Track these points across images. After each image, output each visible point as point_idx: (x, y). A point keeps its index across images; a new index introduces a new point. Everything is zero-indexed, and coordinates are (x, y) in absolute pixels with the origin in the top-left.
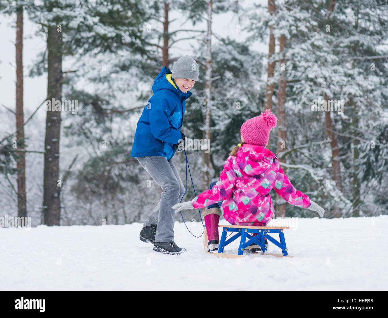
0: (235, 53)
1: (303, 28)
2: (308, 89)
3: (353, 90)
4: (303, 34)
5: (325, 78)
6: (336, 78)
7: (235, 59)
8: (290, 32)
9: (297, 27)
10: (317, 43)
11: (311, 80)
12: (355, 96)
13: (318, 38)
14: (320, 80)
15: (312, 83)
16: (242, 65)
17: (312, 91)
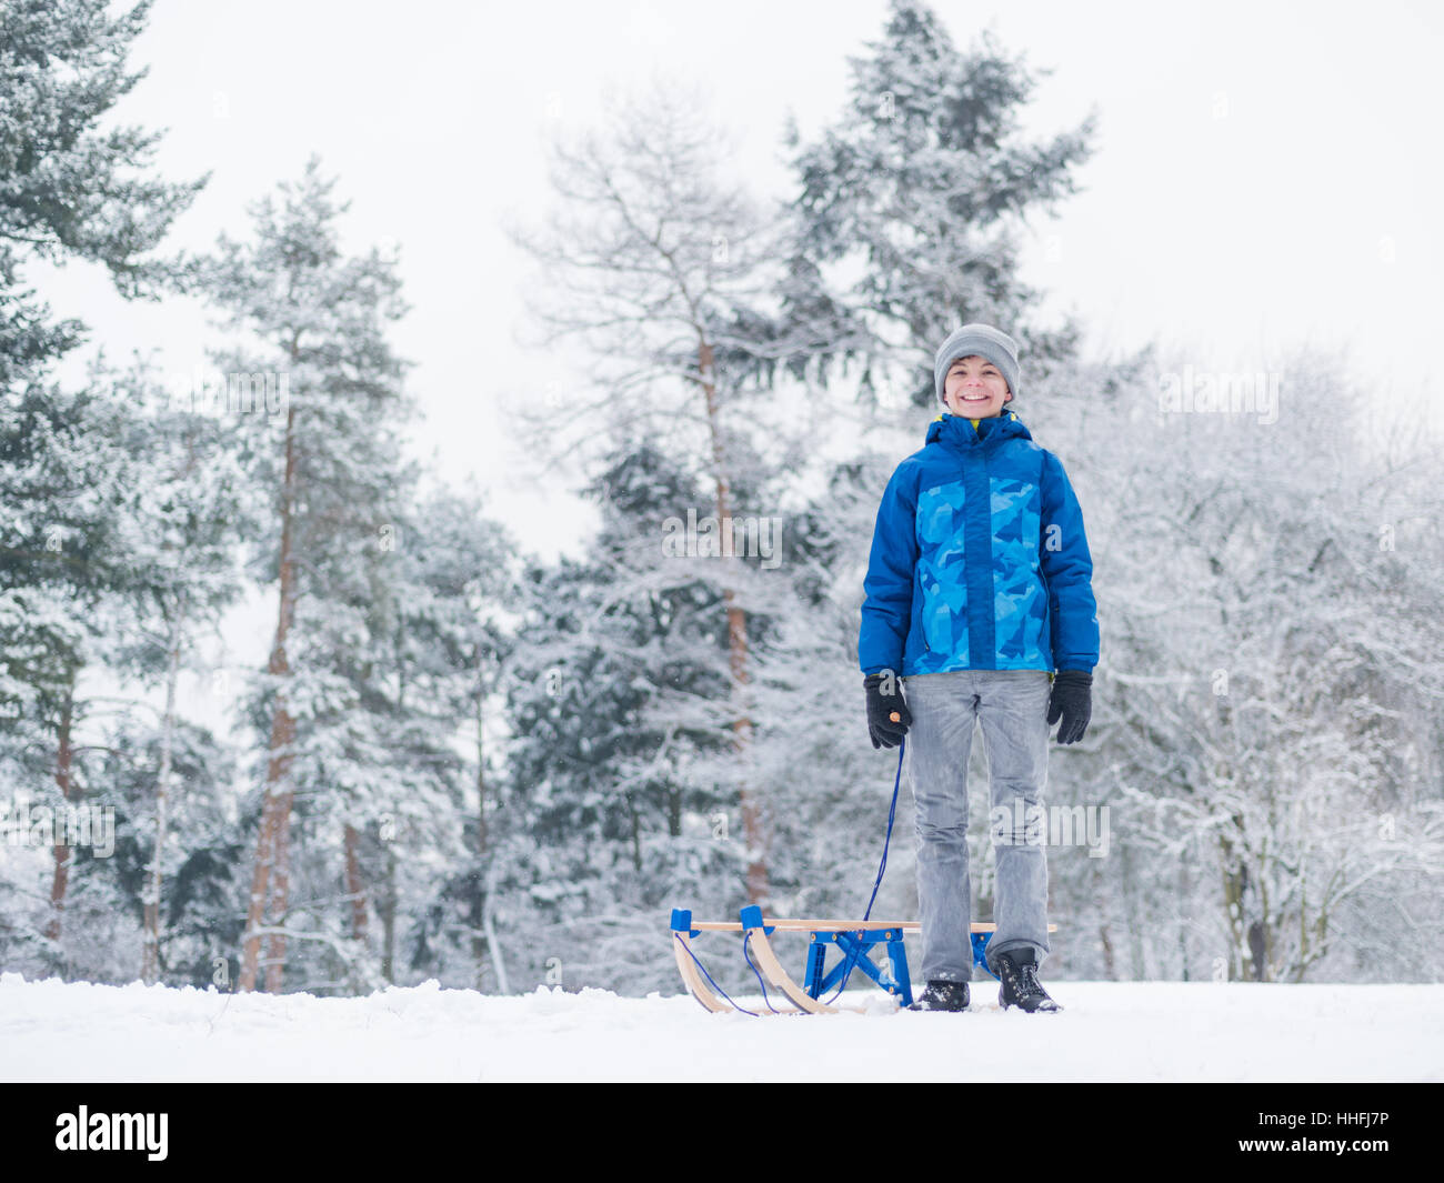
0: (194, 743)
1: (336, 702)
2: (339, 805)
3: (415, 808)
4: (332, 711)
5: (369, 788)
6: (389, 788)
7: (191, 753)
8: (314, 707)
9: (326, 700)
10: (359, 728)
11: (347, 789)
12: (420, 819)
13: (360, 720)
14: (362, 790)
15: (346, 795)
16: (203, 764)
17: (347, 808)
